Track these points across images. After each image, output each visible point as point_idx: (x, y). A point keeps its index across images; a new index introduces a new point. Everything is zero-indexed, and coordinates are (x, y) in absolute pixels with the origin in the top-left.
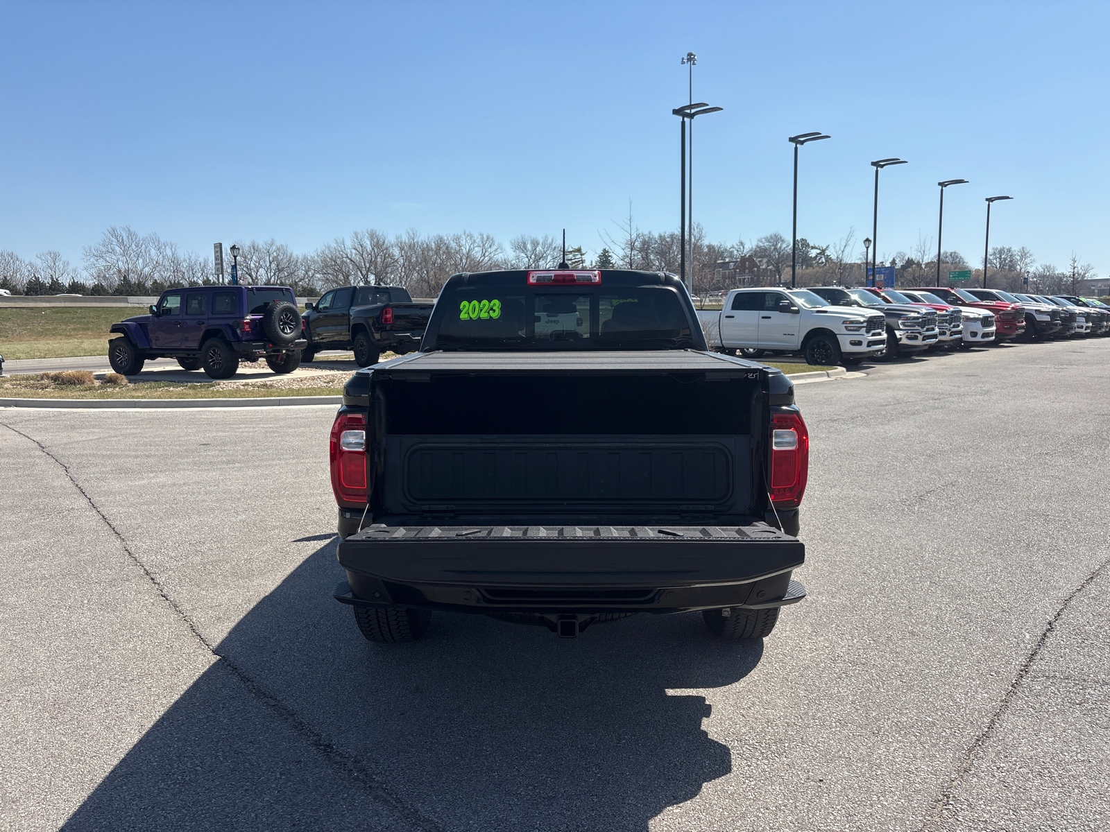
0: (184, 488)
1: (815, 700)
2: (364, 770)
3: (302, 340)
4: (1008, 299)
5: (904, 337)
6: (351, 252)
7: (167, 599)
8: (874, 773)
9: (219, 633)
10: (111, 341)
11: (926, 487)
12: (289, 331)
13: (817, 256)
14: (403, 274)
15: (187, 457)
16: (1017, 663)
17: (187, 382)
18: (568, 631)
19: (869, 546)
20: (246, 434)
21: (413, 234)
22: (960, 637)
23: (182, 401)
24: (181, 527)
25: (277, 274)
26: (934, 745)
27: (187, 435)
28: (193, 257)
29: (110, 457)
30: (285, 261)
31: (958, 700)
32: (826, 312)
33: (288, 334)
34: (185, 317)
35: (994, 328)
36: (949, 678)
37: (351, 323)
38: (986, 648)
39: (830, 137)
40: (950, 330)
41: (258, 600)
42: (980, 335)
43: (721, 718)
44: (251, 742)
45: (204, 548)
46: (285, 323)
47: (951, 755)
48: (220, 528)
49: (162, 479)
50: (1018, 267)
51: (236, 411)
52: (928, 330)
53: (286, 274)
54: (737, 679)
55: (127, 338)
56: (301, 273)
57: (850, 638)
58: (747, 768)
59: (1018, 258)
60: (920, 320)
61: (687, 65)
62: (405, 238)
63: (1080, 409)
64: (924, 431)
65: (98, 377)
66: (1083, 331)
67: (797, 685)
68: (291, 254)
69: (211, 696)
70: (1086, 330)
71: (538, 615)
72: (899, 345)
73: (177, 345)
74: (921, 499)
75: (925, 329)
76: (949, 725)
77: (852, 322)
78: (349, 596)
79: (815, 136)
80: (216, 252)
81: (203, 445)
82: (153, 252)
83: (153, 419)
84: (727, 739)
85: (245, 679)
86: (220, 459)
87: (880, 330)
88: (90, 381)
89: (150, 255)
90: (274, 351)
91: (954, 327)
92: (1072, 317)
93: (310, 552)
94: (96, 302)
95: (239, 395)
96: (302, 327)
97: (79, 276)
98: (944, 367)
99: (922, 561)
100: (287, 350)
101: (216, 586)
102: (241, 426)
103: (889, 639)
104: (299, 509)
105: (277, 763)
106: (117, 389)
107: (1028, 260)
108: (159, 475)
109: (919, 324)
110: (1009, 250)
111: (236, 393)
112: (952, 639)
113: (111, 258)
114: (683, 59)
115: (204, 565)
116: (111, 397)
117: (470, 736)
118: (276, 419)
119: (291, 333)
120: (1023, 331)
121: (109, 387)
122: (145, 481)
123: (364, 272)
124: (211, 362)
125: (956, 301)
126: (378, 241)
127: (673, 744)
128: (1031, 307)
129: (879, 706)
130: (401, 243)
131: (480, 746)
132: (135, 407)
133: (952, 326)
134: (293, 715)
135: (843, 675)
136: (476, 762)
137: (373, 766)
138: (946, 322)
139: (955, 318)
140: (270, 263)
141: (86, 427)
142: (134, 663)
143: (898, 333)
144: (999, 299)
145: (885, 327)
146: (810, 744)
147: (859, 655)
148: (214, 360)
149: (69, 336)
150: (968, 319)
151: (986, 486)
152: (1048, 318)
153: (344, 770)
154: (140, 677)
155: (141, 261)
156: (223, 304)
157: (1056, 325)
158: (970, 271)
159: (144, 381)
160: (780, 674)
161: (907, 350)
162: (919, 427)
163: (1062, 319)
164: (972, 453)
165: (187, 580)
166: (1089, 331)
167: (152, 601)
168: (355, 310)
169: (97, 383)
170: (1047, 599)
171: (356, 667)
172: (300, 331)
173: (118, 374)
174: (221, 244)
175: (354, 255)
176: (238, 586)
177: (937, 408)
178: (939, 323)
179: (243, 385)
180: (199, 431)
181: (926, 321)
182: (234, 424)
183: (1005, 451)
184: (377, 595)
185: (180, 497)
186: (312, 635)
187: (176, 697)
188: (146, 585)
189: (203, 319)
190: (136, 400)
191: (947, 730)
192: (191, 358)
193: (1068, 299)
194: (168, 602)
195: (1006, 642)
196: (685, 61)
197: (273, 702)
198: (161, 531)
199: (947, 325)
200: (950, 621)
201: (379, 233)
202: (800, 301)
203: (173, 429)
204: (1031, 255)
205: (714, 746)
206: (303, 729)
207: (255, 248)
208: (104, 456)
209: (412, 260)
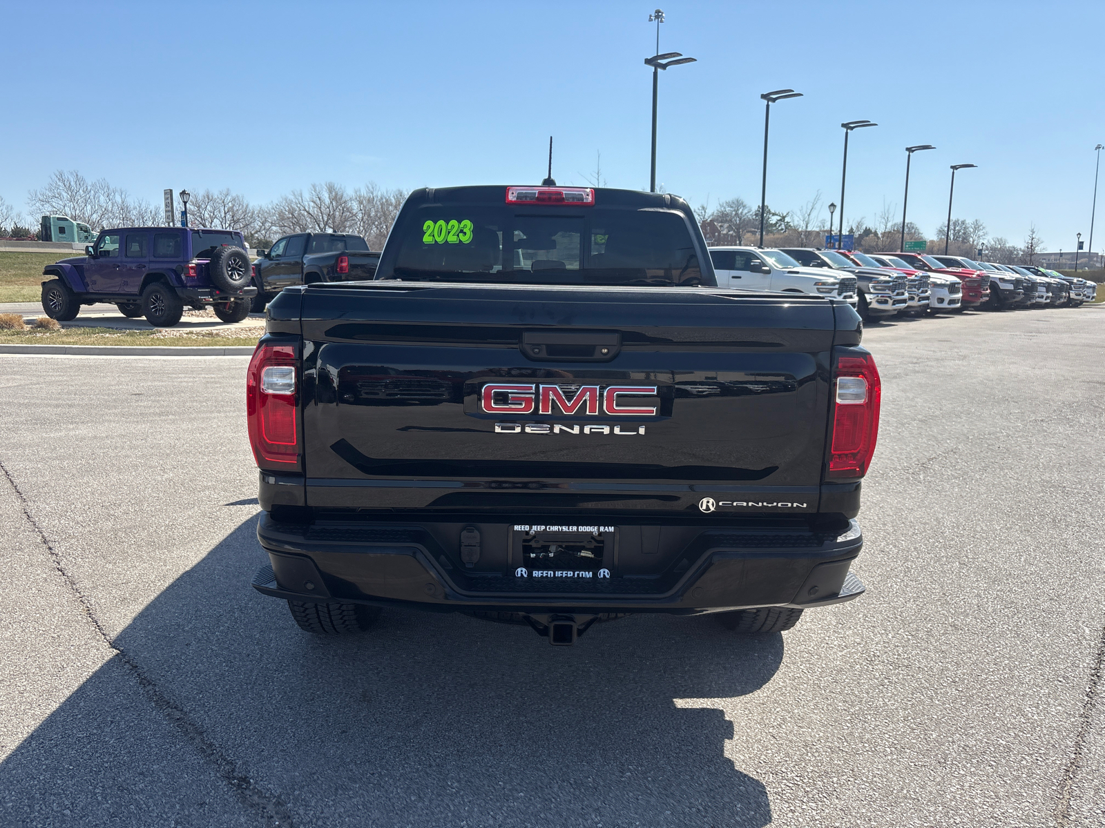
0: (106, 441)
1: (858, 715)
2: (289, 817)
3: (252, 288)
4: (973, 267)
5: (874, 301)
6: (309, 205)
7: (63, 574)
8: (952, 820)
9: (120, 620)
10: (44, 284)
11: (926, 454)
12: (237, 278)
13: (777, 223)
14: (362, 228)
15: (115, 407)
16: (1086, 665)
17: (126, 329)
18: (563, 635)
19: (880, 519)
20: (185, 384)
21: (373, 188)
22: (1011, 631)
23: (118, 349)
24: (95, 486)
25: (232, 225)
26: (1017, 778)
27: (119, 384)
28: (143, 205)
29: (27, 406)
30: (240, 212)
31: (1030, 715)
32: (798, 273)
33: (237, 281)
34: (125, 259)
35: (960, 295)
36: (1012, 686)
37: (305, 272)
38: (1044, 647)
39: (802, 95)
40: (918, 295)
41: (176, 576)
42: (946, 301)
43: (747, 741)
44: (142, 774)
45: (118, 512)
46: (233, 269)
47: (1040, 792)
48: (142, 487)
49: (83, 431)
50: (971, 239)
51: (177, 360)
52: (898, 294)
53: (242, 226)
54: (758, 686)
55: (61, 280)
56: (257, 225)
57: (883, 632)
58: (790, 815)
59: (972, 230)
60: (891, 284)
61: (655, 23)
62: (364, 192)
63: (1063, 376)
64: (911, 395)
65: (28, 322)
66: (1043, 301)
67: (833, 695)
68: (247, 206)
69: (98, 706)
70: (1046, 300)
71: (522, 614)
72: (868, 309)
73: (116, 290)
74: (924, 467)
75: (895, 293)
76: (1027, 749)
77: (824, 284)
78: (273, 586)
79: (788, 94)
80: (166, 199)
81: (135, 395)
82: (102, 198)
83: (84, 366)
84: (758, 770)
85: (145, 682)
86: (152, 411)
87: (851, 293)
88: (20, 325)
89: (99, 201)
90: (221, 299)
91: (922, 292)
92: (1033, 286)
93: (244, 518)
94: (38, 247)
95: (181, 343)
96: (252, 274)
97: (23, 221)
98: (914, 332)
99: (944, 538)
100: (235, 298)
101: (126, 558)
102: (180, 375)
103: (929, 632)
104: (235, 467)
105: (173, 806)
106: (48, 334)
107: (981, 233)
108: (81, 426)
109: (889, 288)
110: (963, 223)
111: (178, 341)
112: (1002, 634)
113: (58, 204)
114: (651, 16)
115: (115, 531)
116: (39, 343)
117: (430, 766)
118: (219, 369)
119: (240, 279)
120: (987, 299)
121: (40, 332)
122: (62, 434)
123: (322, 226)
124: (153, 308)
125: (923, 266)
126: (336, 194)
127: (692, 778)
128: (995, 275)
129: (938, 723)
130: (360, 197)
131: (444, 779)
132: (65, 354)
133: (920, 291)
134: (201, 733)
135: (886, 681)
136: (439, 805)
137: (301, 812)
138: (915, 288)
139: (923, 283)
140: (225, 213)
141: (7, 373)
142: (8, 657)
143: (868, 297)
144: (963, 266)
145: (856, 290)
146: (865, 779)
147: (899, 655)
148: (156, 307)
149: (9, 282)
150: (935, 285)
151: (989, 454)
152: (1011, 287)
153: (262, 817)
154: (12, 676)
155: (89, 207)
156: (167, 247)
157: (1019, 294)
158: (925, 242)
159: (79, 326)
160: (809, 679)
161: (876, 315)
162: (904, 391)
163: (1024, 288)
164: (965, 418)
165: (92, 550)
166: (1048, 301)
167: (45, 576)
168: (309, 257)
169: (27, 328)
170: (1094, 584)
171: (288, 666)
172: (250, 278)
173: (51, 320)
174: (171, 191)
175: (311, 208)
176: (153, 558)
177: (918, 372)
178: (908, 288)
179: (187, 334)
180: (133, 380)
181: (897, 285)
182: (173, 374)
183: (998, 417)
184: (310, 586)
185: (100, 452)
186: (236, 623)
187: (54, 706)
188: (41, 556)
189: (144, 262)
190: (66, 346)
191: (1027, 757)
192: (131, 304)
193: (1028, 269)
194: (63, 578)
195: (1066, 639)
196: (653, 18)
197: (178, 715)
198: (71, 490)
199: (916, 290)
200: (994, 610)
201: (337, 186)
202: (771, 261)
203: (104, 377)
204: (984, 228)
205: (744, 782)
206: (213, 754)
207: (209, 198)
208: (20, 405)
209: (372, 215)
